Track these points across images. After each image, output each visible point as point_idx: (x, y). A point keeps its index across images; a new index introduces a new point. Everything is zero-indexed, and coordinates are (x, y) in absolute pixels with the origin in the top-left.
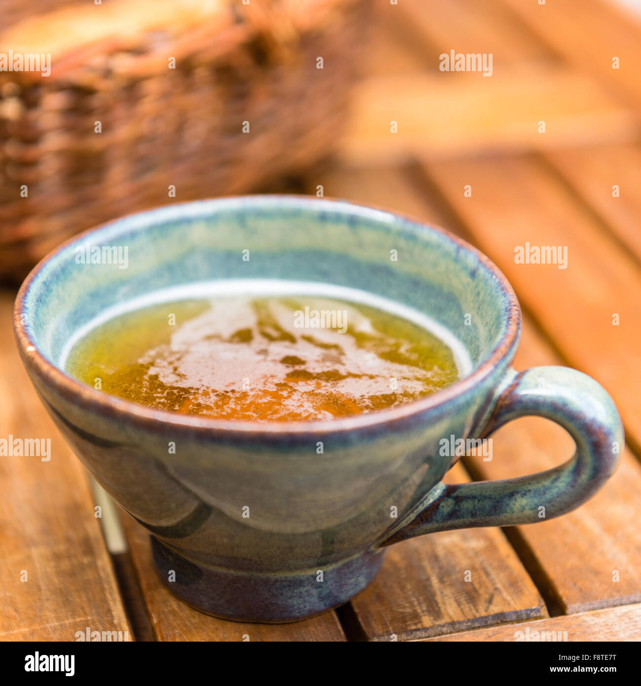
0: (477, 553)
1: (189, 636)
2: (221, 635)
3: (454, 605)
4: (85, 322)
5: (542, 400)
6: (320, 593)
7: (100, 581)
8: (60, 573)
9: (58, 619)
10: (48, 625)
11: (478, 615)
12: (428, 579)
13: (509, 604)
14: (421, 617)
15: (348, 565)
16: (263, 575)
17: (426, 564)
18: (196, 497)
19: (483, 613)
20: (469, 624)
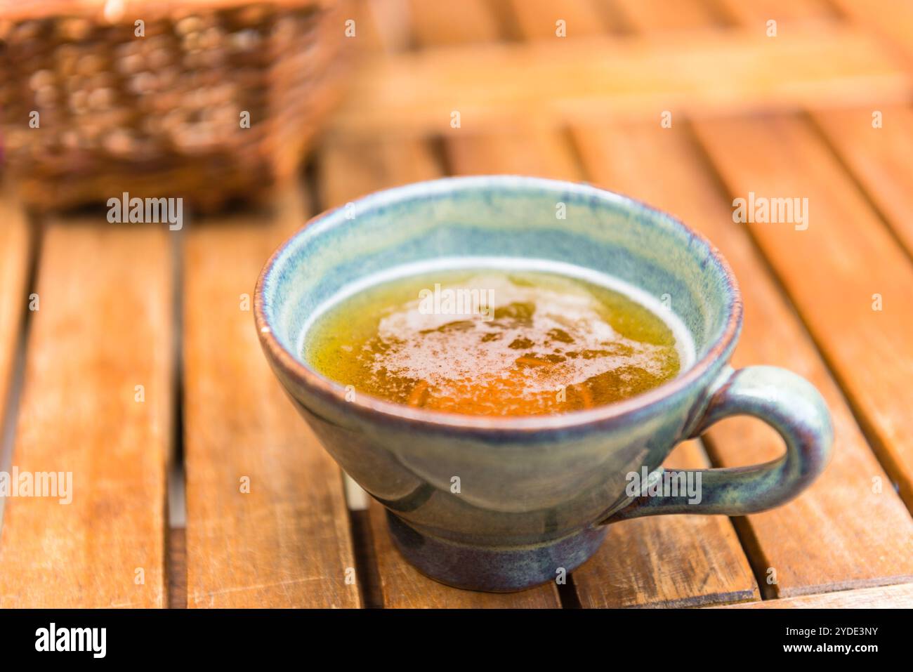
0: (698, 531)
1: (414, 601)
2: (444, 601)
3: (670, 582)
4: (330, 295)
5: (754, 401)
6: (540, 567)
7: (336, 540)
8: (300, 530)
9: (293, 577)
10: (282, 583)
11: (691, 595)
12: (648, 555)
13: (723, 585)
14: (636, 593)
15: (568, 542)
16: (484, 549)
17: (648, 539)
18: (418, 478)
19: (697, 593)
20: (682, 603)
